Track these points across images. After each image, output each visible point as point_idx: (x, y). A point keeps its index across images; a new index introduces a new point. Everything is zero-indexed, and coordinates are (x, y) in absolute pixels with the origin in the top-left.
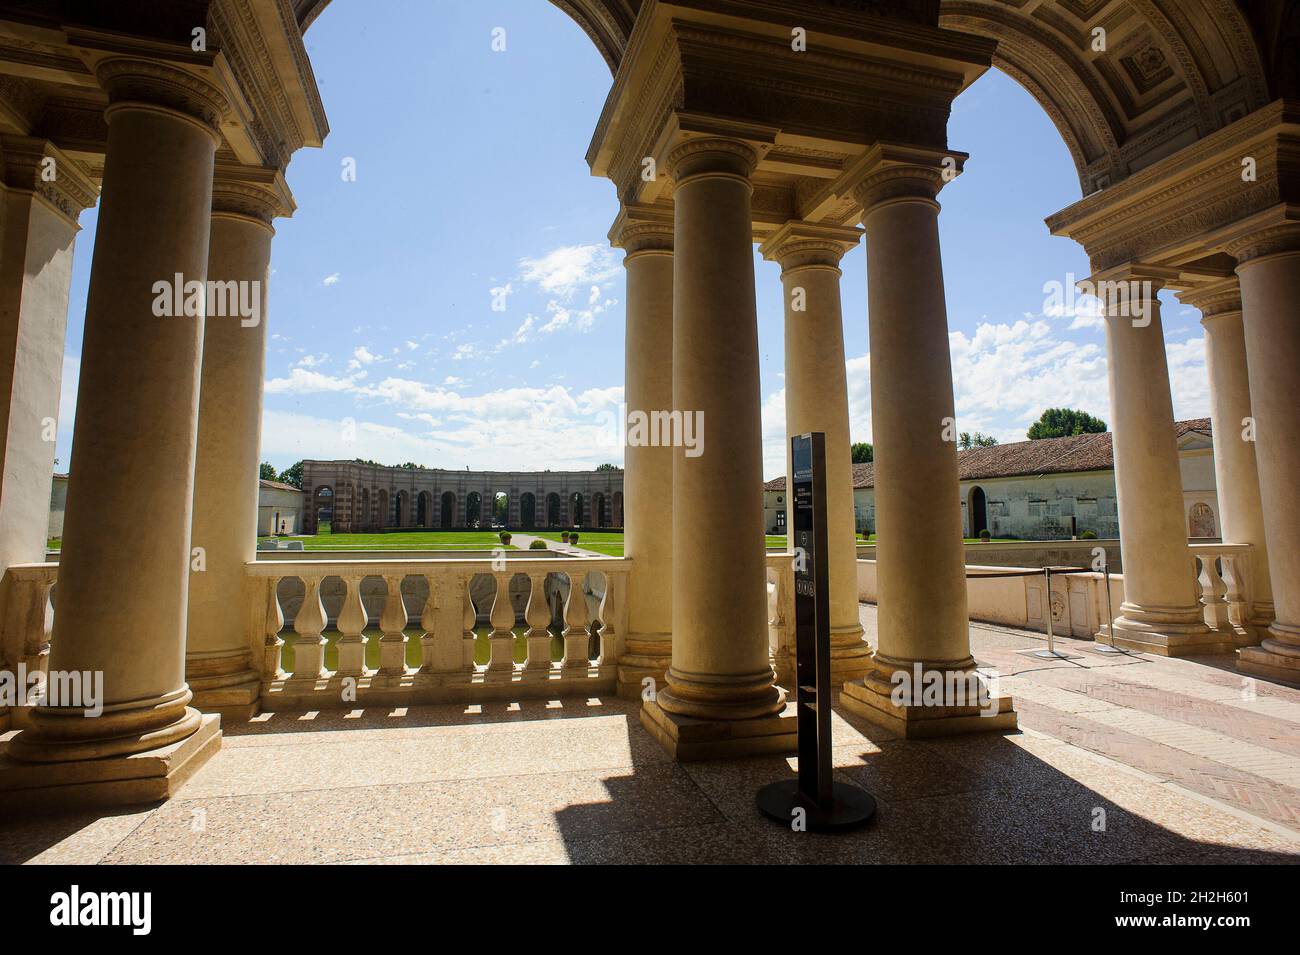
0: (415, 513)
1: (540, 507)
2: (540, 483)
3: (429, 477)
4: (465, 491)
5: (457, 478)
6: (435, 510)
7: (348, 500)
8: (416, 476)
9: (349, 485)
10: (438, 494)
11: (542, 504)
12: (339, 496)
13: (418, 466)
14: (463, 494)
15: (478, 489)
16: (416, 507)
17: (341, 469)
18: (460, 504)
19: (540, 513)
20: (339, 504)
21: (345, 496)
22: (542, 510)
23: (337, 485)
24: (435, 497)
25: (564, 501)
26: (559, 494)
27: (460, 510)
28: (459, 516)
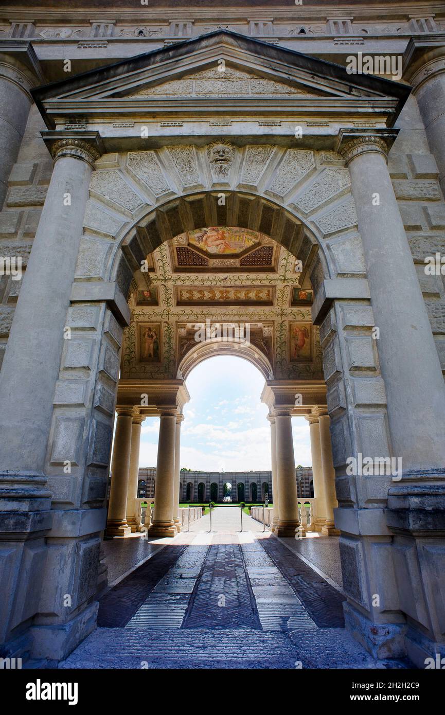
0: (185, 494)
1: (247, 490)
2: (247, 478)
3: (192, 475)
4: (210, 482)
5: (206, 475)
6: (195, 492)
7: (152, 487)
8: (185, 475)
9: (153, 479)
10: (196, 484)
11: (248, 489)
12: (148, 485)
13: (188, 470)
14: (208, 484)
15: (217, 482)
16: (185, 490)
17: (149, 472)
18: (207, 489)
19: (247, 494)
20: (148, 489)
21: (151, 485)
22: (248, 492)
23: (147, 479)
24: (195, 485)
25: (259, 487)
26: (256, 483)
27: (207, 492)
28: (207, 495)
